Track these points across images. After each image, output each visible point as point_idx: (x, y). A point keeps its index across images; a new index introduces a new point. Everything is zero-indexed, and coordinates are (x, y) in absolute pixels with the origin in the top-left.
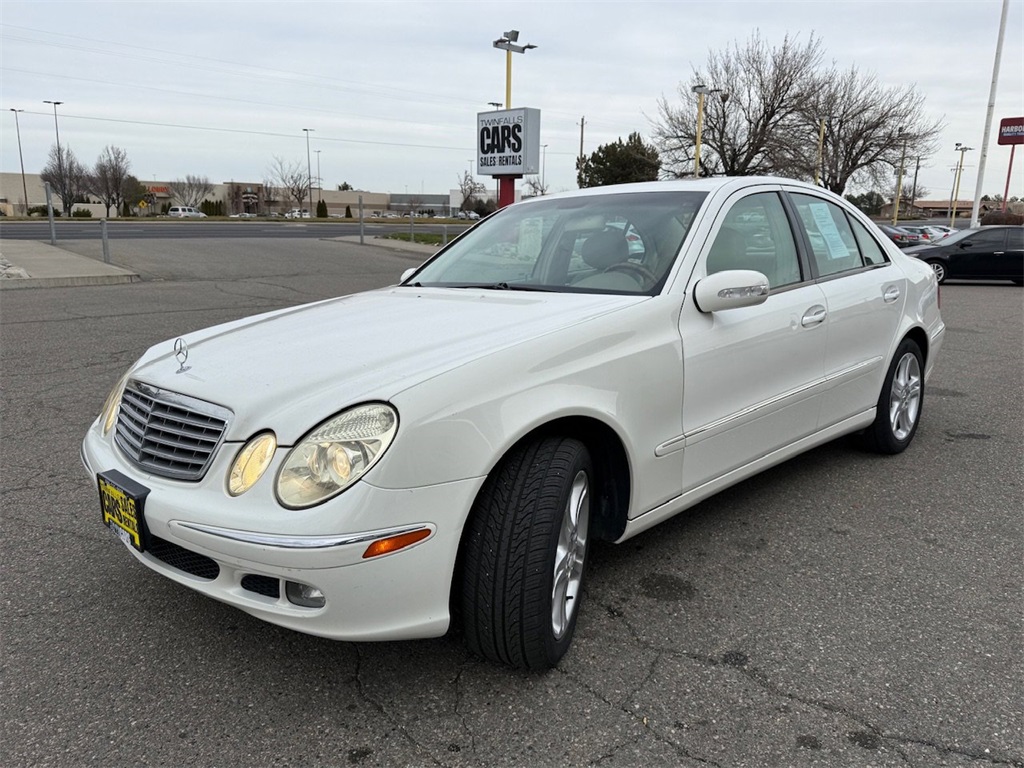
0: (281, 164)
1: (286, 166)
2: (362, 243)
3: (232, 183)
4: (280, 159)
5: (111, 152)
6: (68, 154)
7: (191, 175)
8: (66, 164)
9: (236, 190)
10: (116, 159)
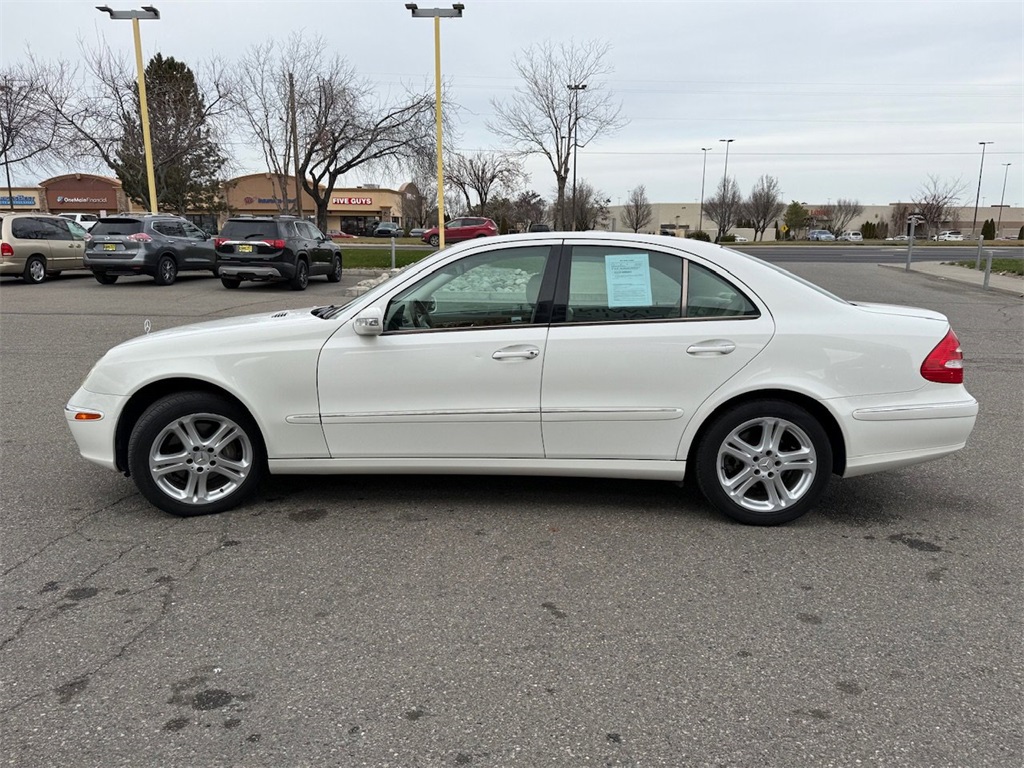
0: (935, 184)
1: (940, 186)
2: (907, 270)
3: (898, 204)
4: (935, 177)
5: (765, 181)
6: (734, 185)
7: (843, 199)
8: (729, 195)
9: (902, 211)
10: (769, 187)
